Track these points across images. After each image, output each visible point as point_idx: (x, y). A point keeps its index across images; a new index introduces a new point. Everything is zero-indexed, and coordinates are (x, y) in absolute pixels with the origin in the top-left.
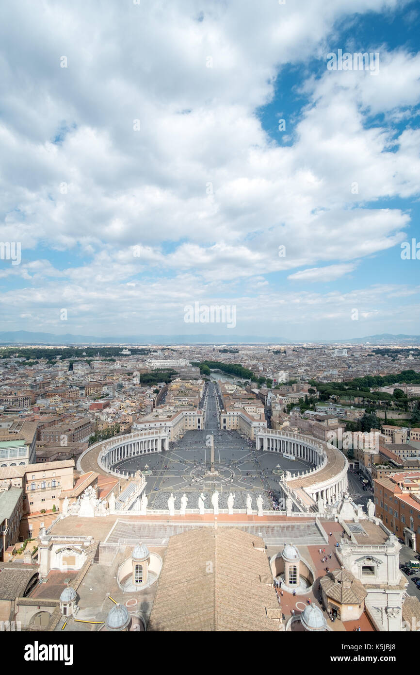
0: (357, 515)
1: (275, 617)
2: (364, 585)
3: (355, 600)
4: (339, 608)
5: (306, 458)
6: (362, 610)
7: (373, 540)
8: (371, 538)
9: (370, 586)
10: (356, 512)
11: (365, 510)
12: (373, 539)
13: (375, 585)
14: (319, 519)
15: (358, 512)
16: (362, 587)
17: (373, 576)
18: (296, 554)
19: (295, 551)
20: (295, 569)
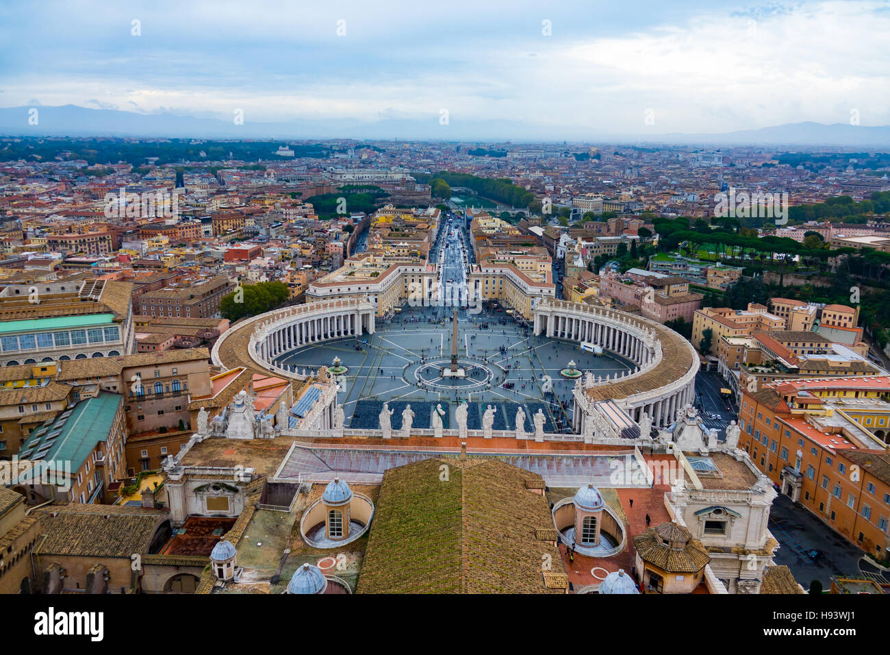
0: (707, 445)
1: (558, 586)
2: (706, 548)
3: (688, 567)
4: (661, 578)
5: (627, 354)
6: (698, 581)
7: (729, 484)
8: (726, 481)
9: (715, 549)
11: (722, 437)
12: (729, 482)
13: (723, 548)
14: (640, 450)
15: (710, 440)
16: (704, 549)
17: (722, 536)
18: (597, 499)
19: (596, 495)
20: (594, 522)
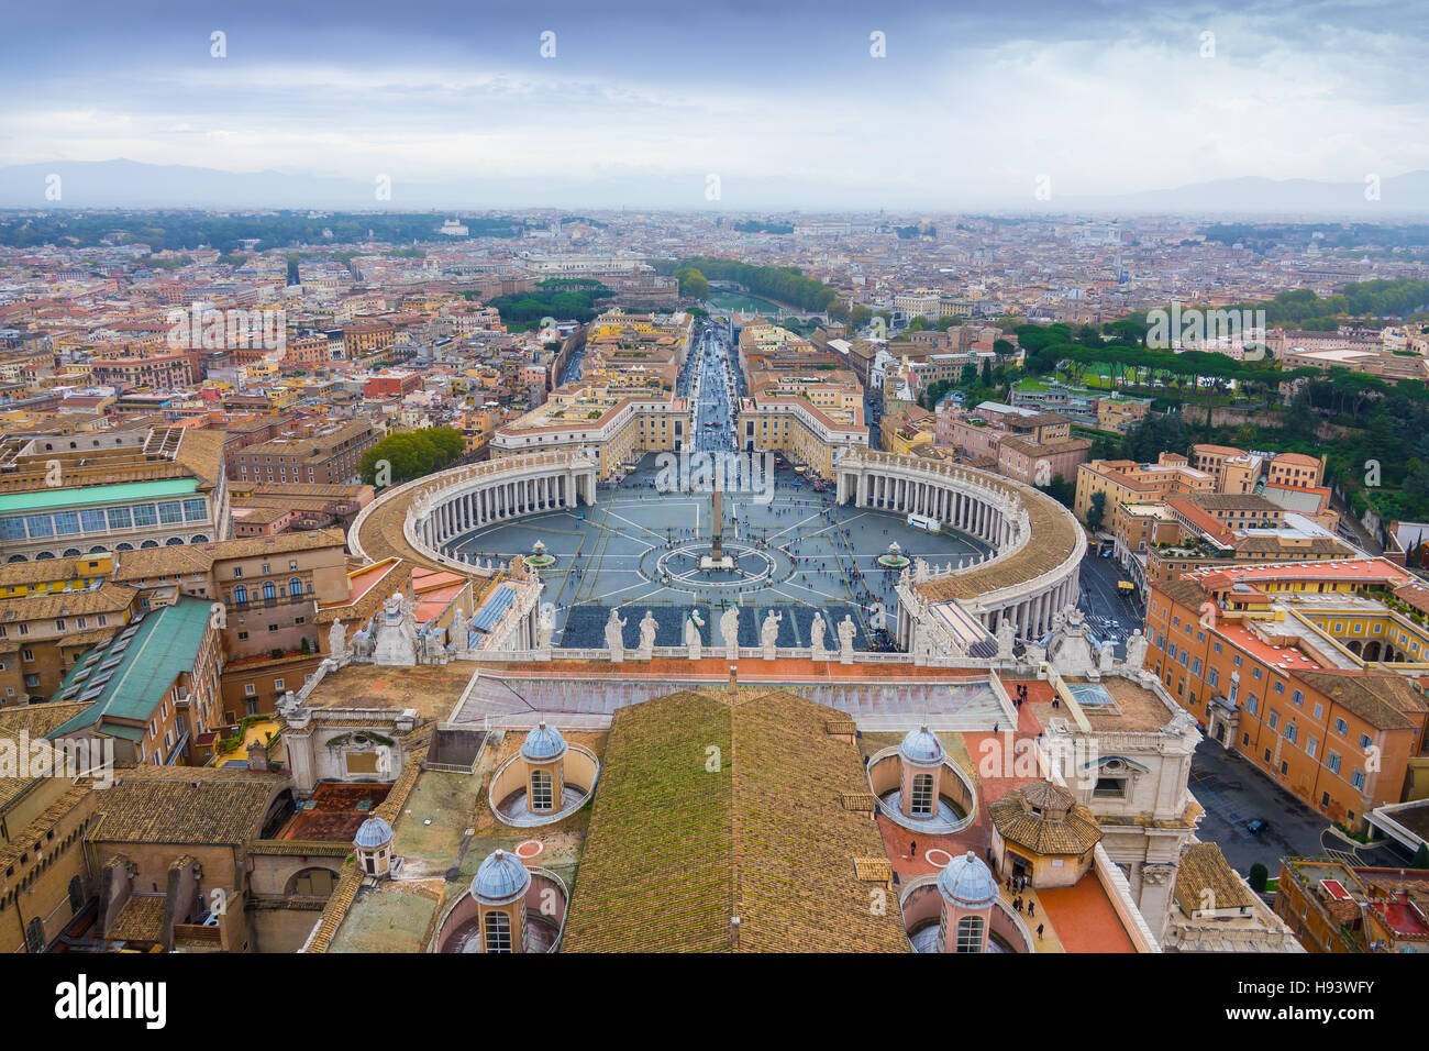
0: (1097, 665)
1: (876, 877)
2: (1096, 817)
3: (1070, 847)
4: (1029, 864)
5: (977, 531)
6: (1084, 868)
7: (1131, 723)
8: (1127, 718)
9: (1109, 820)
10: (1096, 659)
11: (1120, 653)
12: (1131, 720)
13: (1121, 818)
14: (998, 674)
15: (1102, 659)
16: (1093, 820)
17: (1120, 800)
18: (934, 749)
19: (932, 743)
20: (929, 782)
